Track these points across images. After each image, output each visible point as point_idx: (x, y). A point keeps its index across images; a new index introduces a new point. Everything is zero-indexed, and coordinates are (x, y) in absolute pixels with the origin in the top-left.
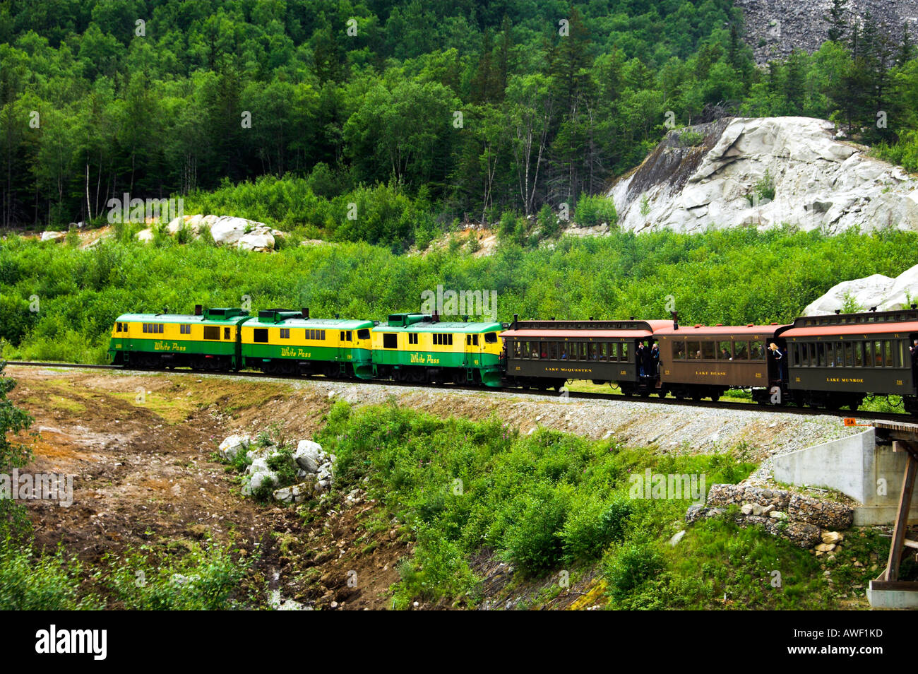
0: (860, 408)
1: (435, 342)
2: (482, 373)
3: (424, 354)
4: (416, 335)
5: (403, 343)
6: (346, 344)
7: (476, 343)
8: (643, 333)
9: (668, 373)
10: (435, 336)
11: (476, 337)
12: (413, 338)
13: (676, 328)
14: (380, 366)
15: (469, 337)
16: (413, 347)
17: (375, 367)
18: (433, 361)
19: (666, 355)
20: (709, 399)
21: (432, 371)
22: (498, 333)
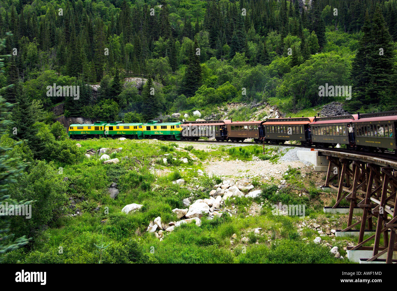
0: (285, 143)
1: (162, 128)
2: (176, 136)
3: (159, 131)
4: (156, 126)
5: (152, 129)
6: (135, 130)
7: (174, 128)
8: (222, 124)
9: (229, 135)
10: (161, 126)
11: (173, 126)
12: (155, 127)
13: (232, 122)
14: (145, 135)
15: (171, 126)
16: (155, 130)
17: (144, 136)
18: (161, 133)
19: (229, 130)
20: (241, 141)
21: (161, 136)
22: (180, 125)
